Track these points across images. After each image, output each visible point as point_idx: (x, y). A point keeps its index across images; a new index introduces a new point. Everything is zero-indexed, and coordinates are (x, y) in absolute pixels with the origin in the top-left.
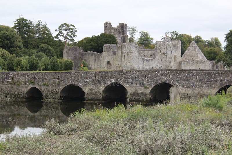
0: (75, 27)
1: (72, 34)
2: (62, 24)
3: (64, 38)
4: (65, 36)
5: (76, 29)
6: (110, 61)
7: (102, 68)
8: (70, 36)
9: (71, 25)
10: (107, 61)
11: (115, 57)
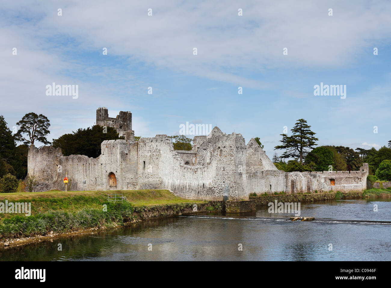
0: (46, 118)
1: (44, 129)
2: (28, 113)
3: (30, 135)
4: (31, 133)
5: (49, 121)
6: (114, 172)
7: (99, 185)
8: (39, 132)
9: (41, 115)
10: (109, 172)
11: (124, 164)
